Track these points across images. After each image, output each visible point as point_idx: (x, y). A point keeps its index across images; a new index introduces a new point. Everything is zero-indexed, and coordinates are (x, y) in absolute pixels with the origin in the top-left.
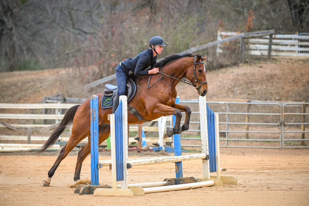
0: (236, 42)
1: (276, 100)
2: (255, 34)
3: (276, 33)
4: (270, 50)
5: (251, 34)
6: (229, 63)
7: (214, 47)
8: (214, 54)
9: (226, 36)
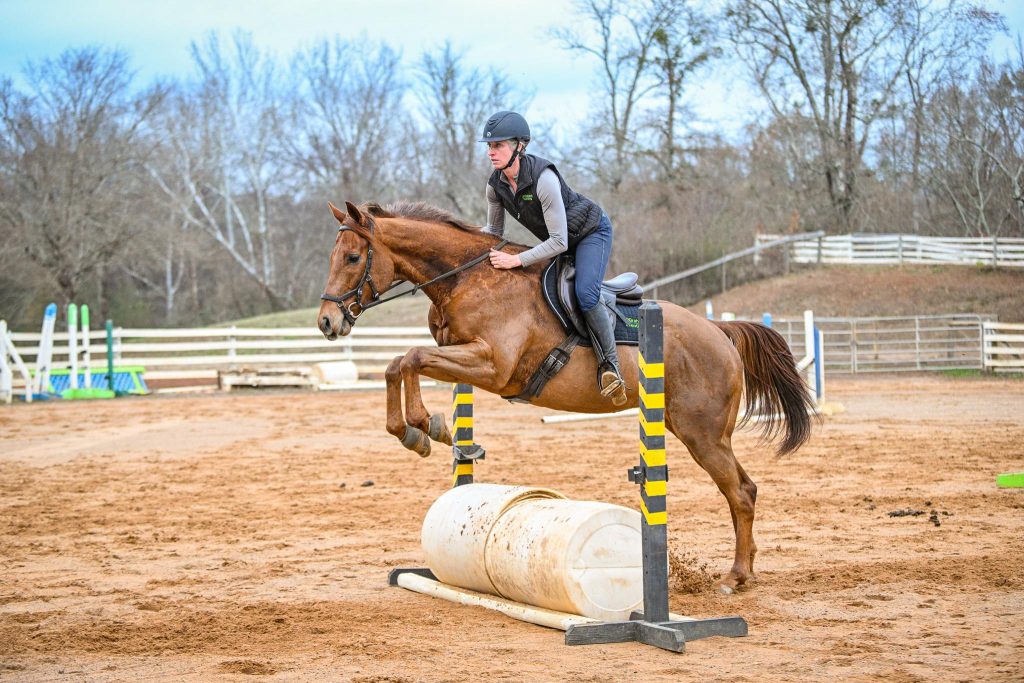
0: (778, 247)
1: (831, 316)
2: (801, 236)
3: (827, 235)
4: (819, 255)
5: (797, 237)
6: (770, 273)
7: (752, 254)
8: (752, 262)
9: (766, 241)
